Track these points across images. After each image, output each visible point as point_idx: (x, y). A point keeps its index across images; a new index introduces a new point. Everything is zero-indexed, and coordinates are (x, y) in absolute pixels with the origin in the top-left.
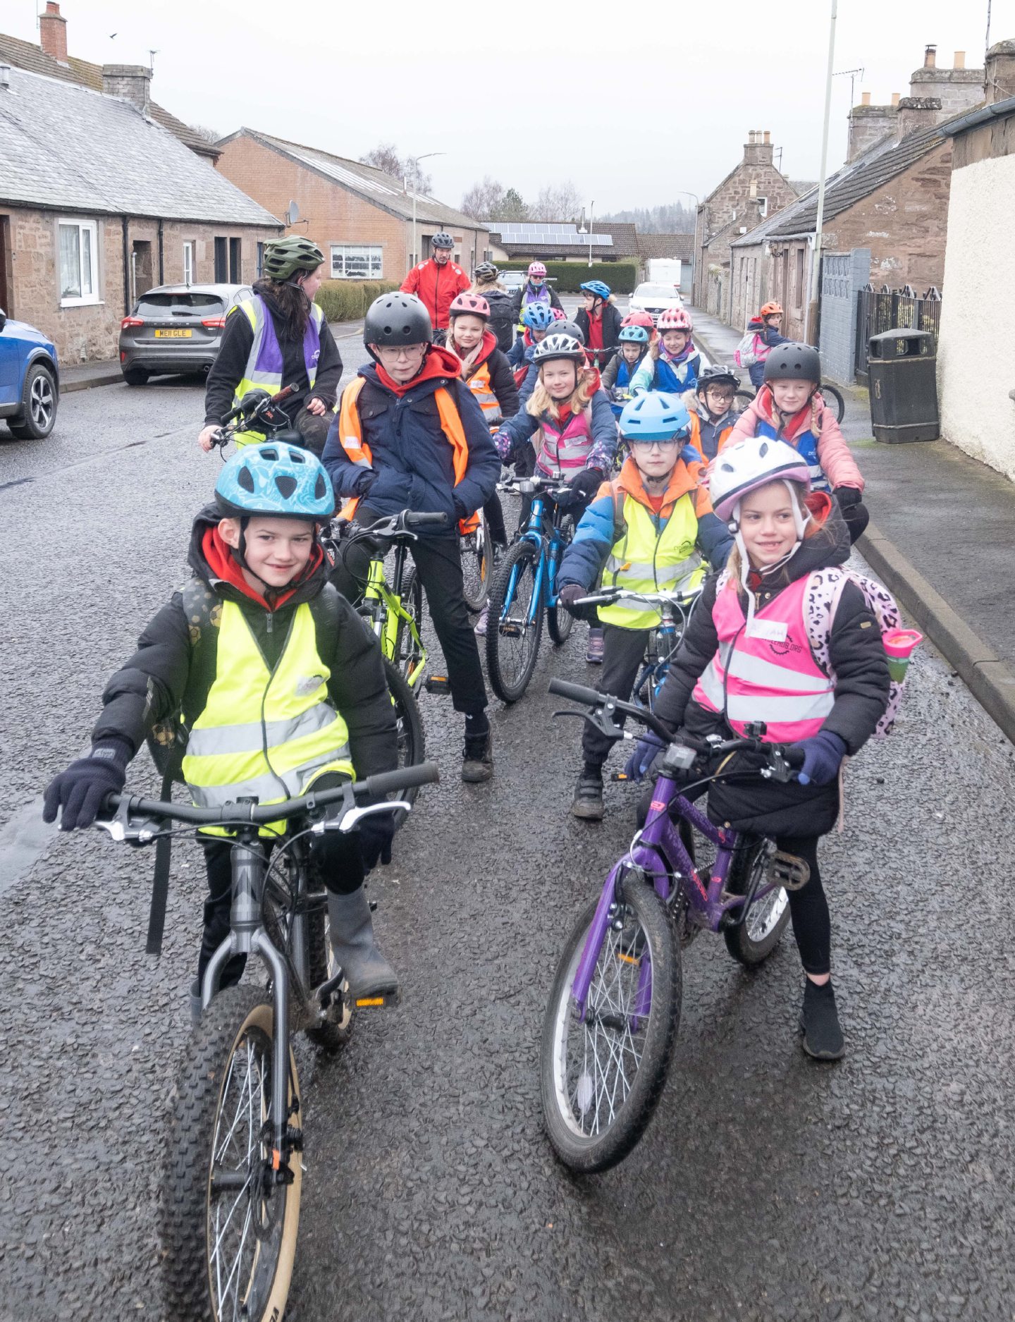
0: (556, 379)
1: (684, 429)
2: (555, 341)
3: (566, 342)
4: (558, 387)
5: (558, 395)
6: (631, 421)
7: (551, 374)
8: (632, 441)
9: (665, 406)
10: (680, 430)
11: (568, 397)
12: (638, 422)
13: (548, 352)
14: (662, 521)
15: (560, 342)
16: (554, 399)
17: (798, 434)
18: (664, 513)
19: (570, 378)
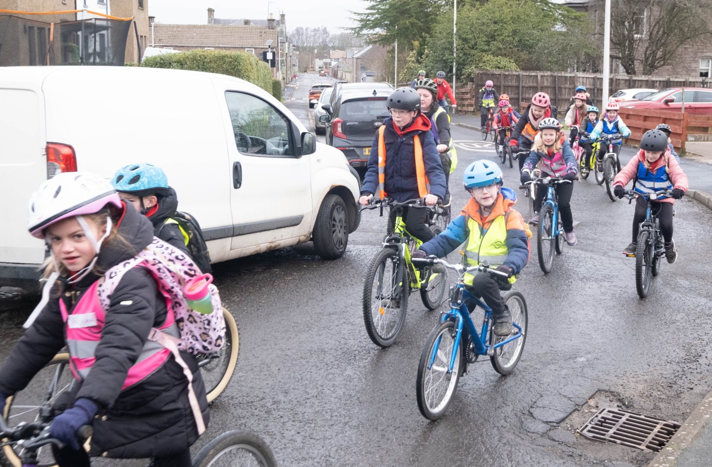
0: (549, 137)
1: (498, 177)
2: (549, 120)
3: (554, 122)
4: (549, 141)
5: (547, 144)
6: (470, 178)
7: (546, 135)
8: (471, 188)
9: (486, 167)
10: (496, 178)
11: (552, 145)
12: (473, 178)
13: (546, 125)
14: (485, 230)
15: (551, 121)
16: (546, 145)
17: (656, 169)
18: (486, 226)
19: (554, 137)
